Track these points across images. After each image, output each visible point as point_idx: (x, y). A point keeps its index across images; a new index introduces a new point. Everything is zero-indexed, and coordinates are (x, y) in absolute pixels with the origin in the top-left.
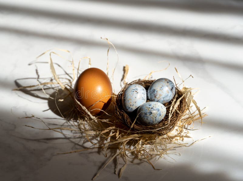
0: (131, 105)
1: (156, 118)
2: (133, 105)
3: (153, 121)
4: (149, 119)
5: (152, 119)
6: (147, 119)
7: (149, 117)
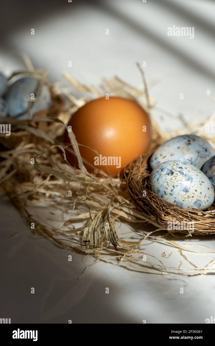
0: (161, 155)
1: (173, 187)
2: (165, 157)
3: (166, 191)
4: (161, 181)
5: (165, 184)
6: (158, 179)
7: (164, 177)
